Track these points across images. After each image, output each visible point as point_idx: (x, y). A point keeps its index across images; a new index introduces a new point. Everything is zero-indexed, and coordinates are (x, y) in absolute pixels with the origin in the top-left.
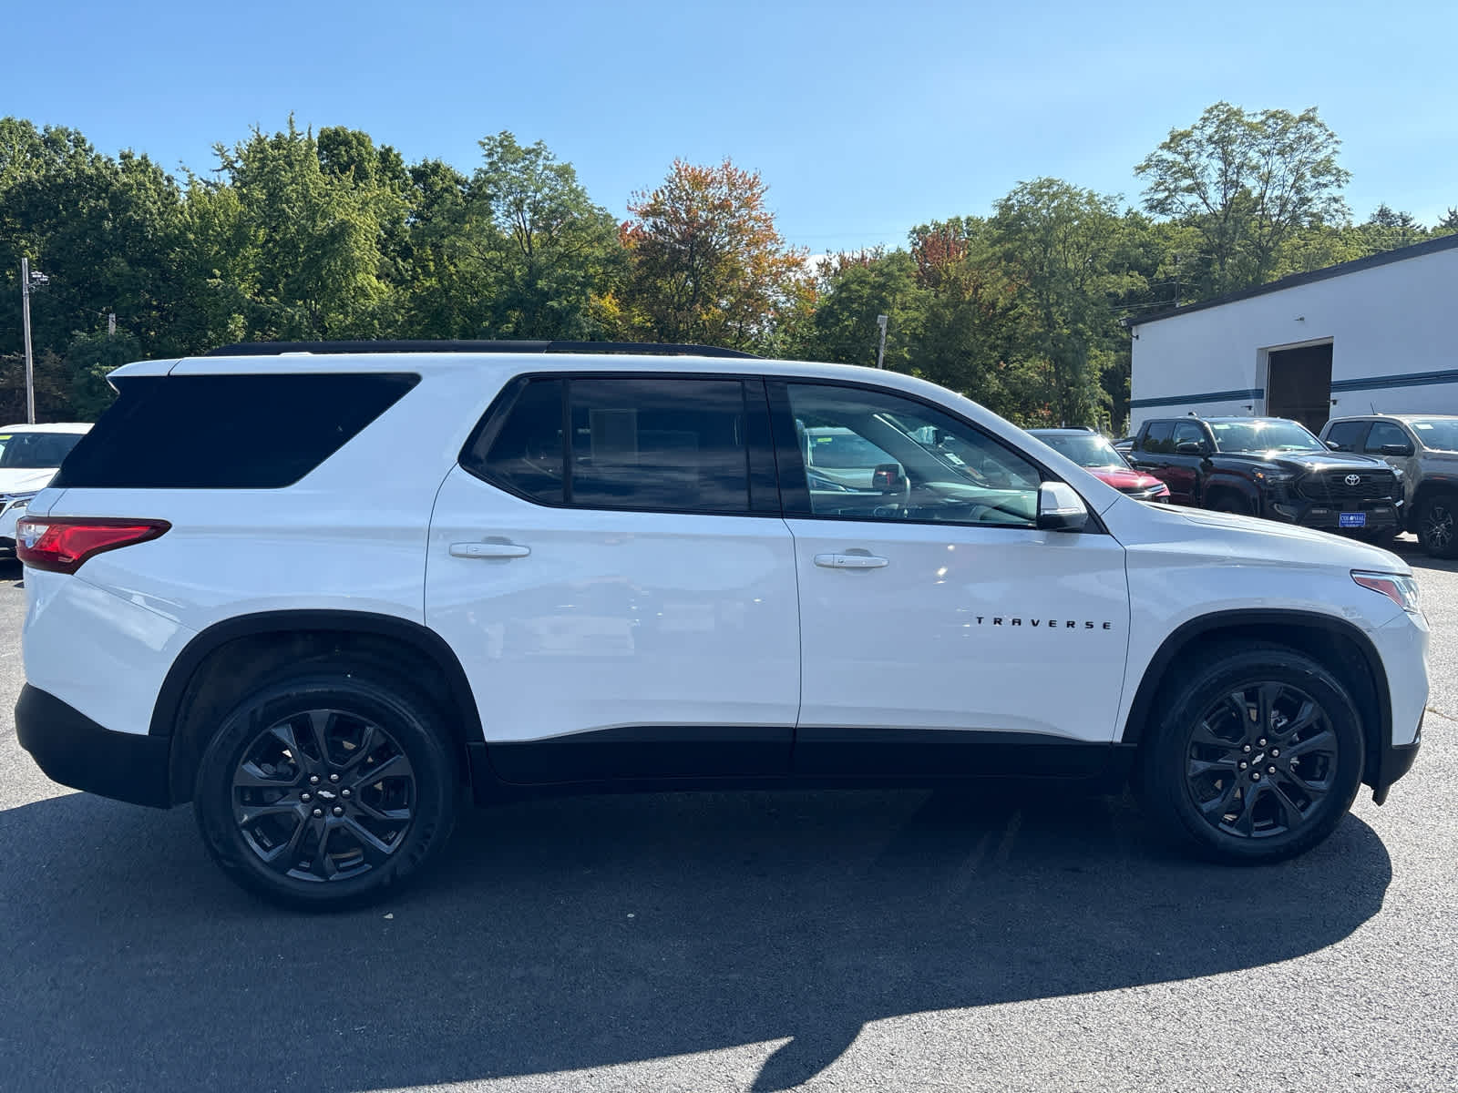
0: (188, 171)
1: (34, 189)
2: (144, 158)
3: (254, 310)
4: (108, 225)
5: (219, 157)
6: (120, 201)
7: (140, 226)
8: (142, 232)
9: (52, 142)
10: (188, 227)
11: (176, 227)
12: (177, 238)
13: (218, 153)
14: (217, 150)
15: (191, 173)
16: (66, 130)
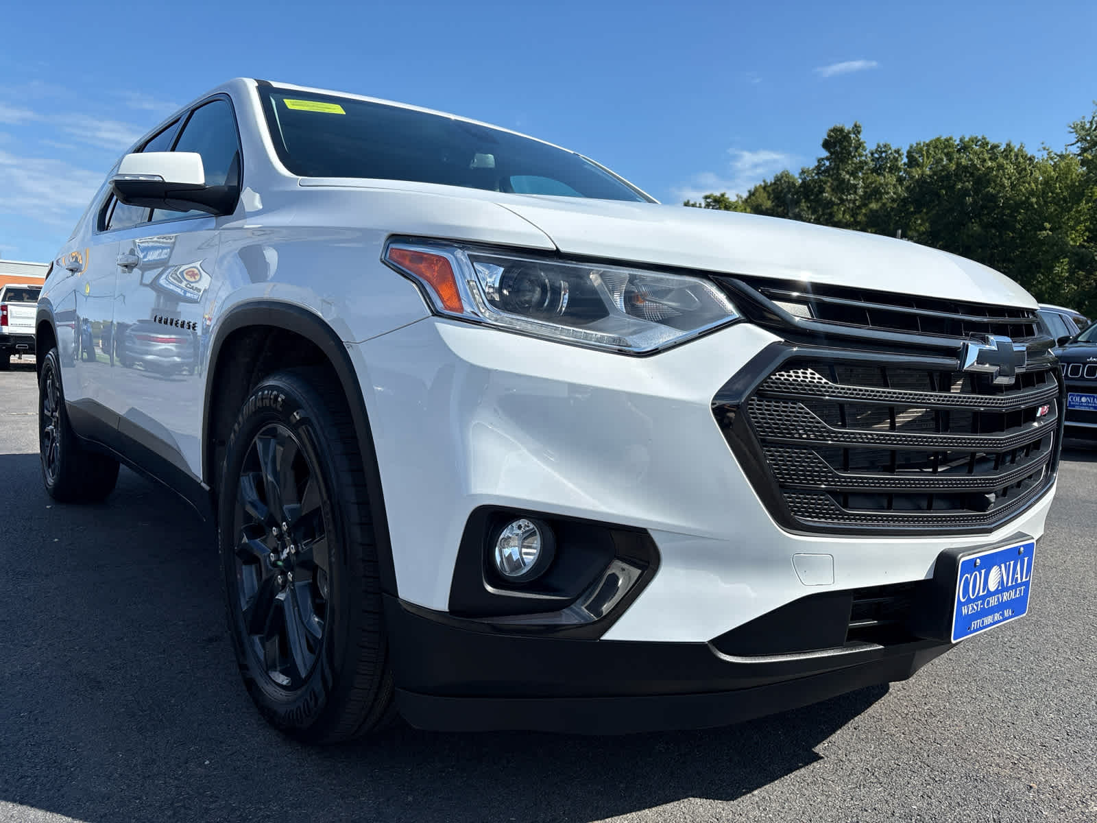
0: (1048, 150)
1: (925, 182)
2: (1008, 145)
3: (1077, 254)
4: (969, 200)
5: (1074, 134)
6: (982, 180)
7: (993, 198)
8: (995, 202)
9: (964, 148)
10: (1032, 193)
11: (1024, 195)
12: (1023, 203)
13: (1072, 130)
14: (1073, 128)
15: (1050, 150)
16: (976, 138)
